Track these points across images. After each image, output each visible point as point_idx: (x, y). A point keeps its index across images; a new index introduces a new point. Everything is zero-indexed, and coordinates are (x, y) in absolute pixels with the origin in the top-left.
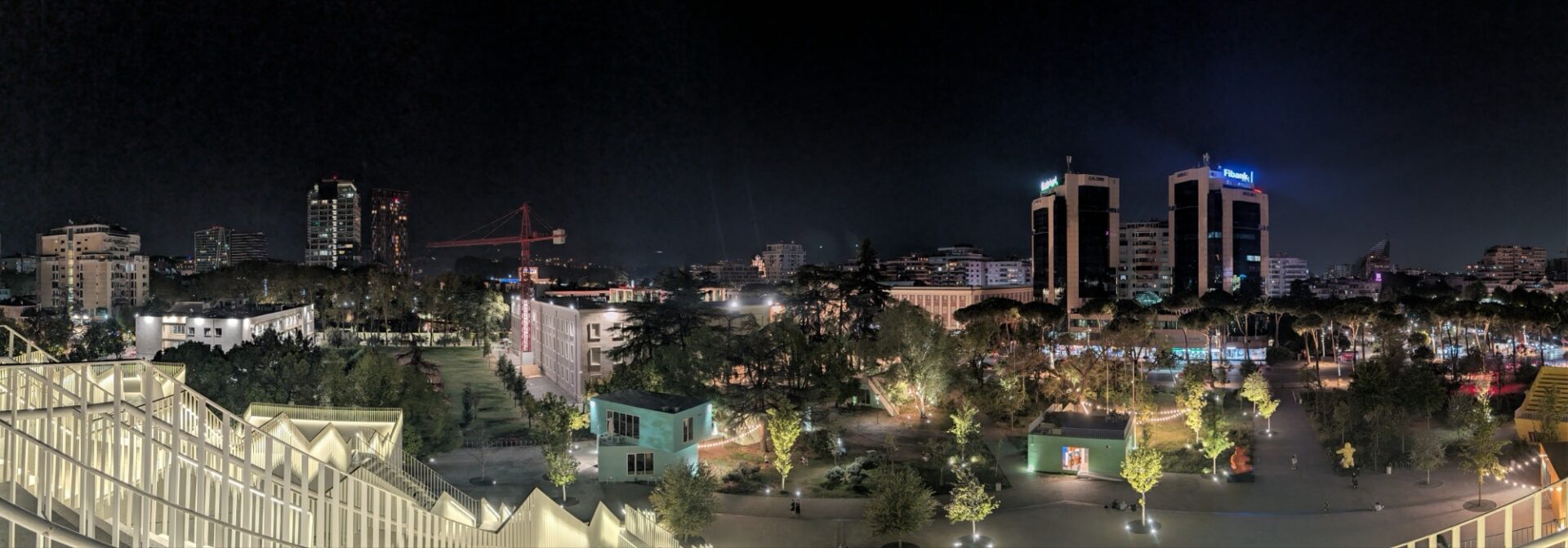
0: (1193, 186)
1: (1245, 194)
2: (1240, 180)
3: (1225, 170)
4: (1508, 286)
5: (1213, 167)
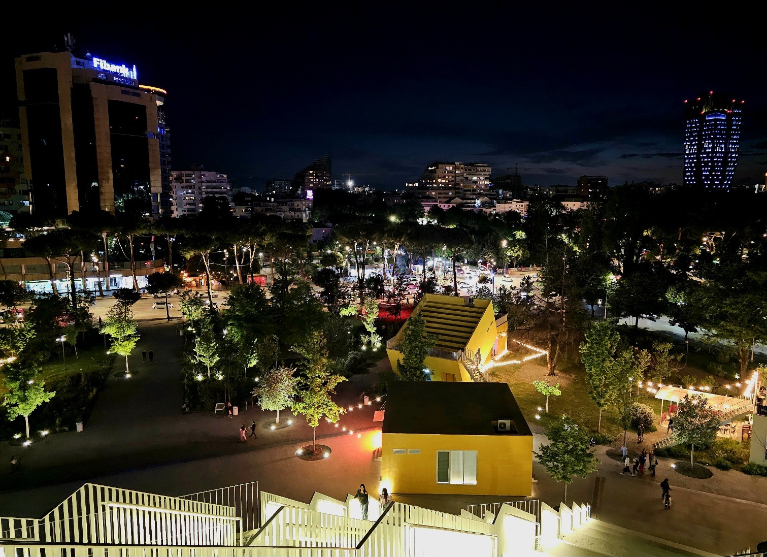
0: (50, 75)
1: (124, 92)
2: (116, 74)
3: (95, 60)
4: (446, 205)
5: (79, 52)
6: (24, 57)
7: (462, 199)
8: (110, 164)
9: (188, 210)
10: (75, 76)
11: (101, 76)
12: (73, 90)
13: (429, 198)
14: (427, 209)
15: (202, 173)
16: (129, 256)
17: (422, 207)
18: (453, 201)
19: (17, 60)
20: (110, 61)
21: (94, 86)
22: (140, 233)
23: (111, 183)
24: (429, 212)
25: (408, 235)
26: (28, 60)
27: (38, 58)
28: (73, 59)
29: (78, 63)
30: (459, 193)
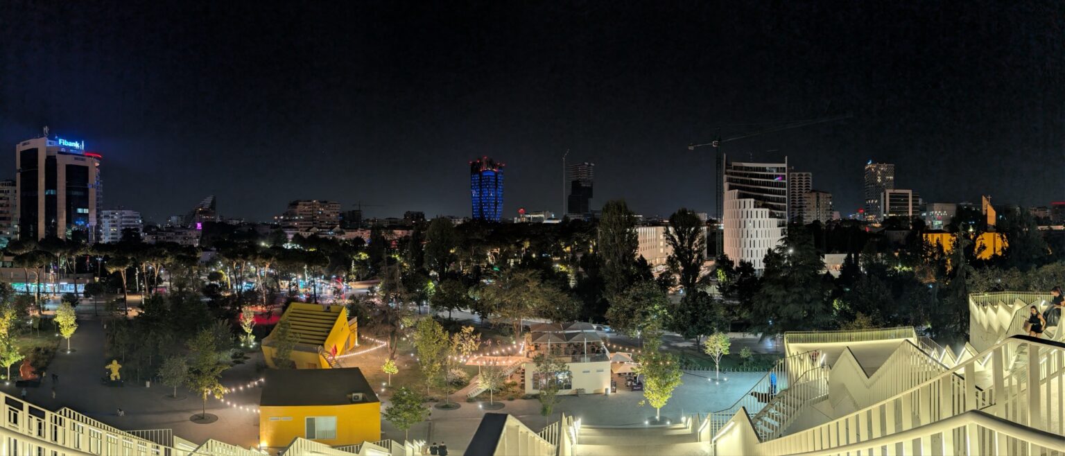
0: (35, 152)
1: (76, 159)
2: (72, 148)
3: (60, 140)
4: (306, 233)
5: (51, 137)
6: (22, 143)
7: (319, 228)
8: (65, 207)
9: (112, 238)
10: (48, 150)
11: (63, 150)
12: (46, 160)
13: (292, 227)
14: (290, 236)
15: (123, 211)
16: (73, 270)
17: (286, 234)
18: (311, 230)
19: (17, 146)
20: (68, 141)
21: (59, 157)
22: (80, 254)
23: (65, 219)
24: (293, 239)
25: (276, 257)
26: (24, 144)
27: (28, 143)
28: (48, 141)
29: (50, 143)
30: (315, 223)
